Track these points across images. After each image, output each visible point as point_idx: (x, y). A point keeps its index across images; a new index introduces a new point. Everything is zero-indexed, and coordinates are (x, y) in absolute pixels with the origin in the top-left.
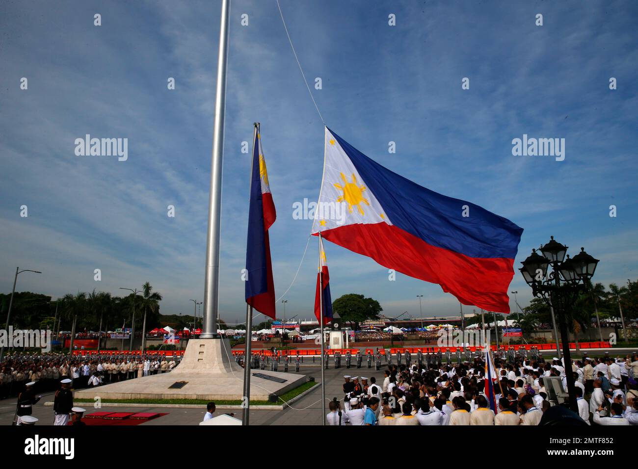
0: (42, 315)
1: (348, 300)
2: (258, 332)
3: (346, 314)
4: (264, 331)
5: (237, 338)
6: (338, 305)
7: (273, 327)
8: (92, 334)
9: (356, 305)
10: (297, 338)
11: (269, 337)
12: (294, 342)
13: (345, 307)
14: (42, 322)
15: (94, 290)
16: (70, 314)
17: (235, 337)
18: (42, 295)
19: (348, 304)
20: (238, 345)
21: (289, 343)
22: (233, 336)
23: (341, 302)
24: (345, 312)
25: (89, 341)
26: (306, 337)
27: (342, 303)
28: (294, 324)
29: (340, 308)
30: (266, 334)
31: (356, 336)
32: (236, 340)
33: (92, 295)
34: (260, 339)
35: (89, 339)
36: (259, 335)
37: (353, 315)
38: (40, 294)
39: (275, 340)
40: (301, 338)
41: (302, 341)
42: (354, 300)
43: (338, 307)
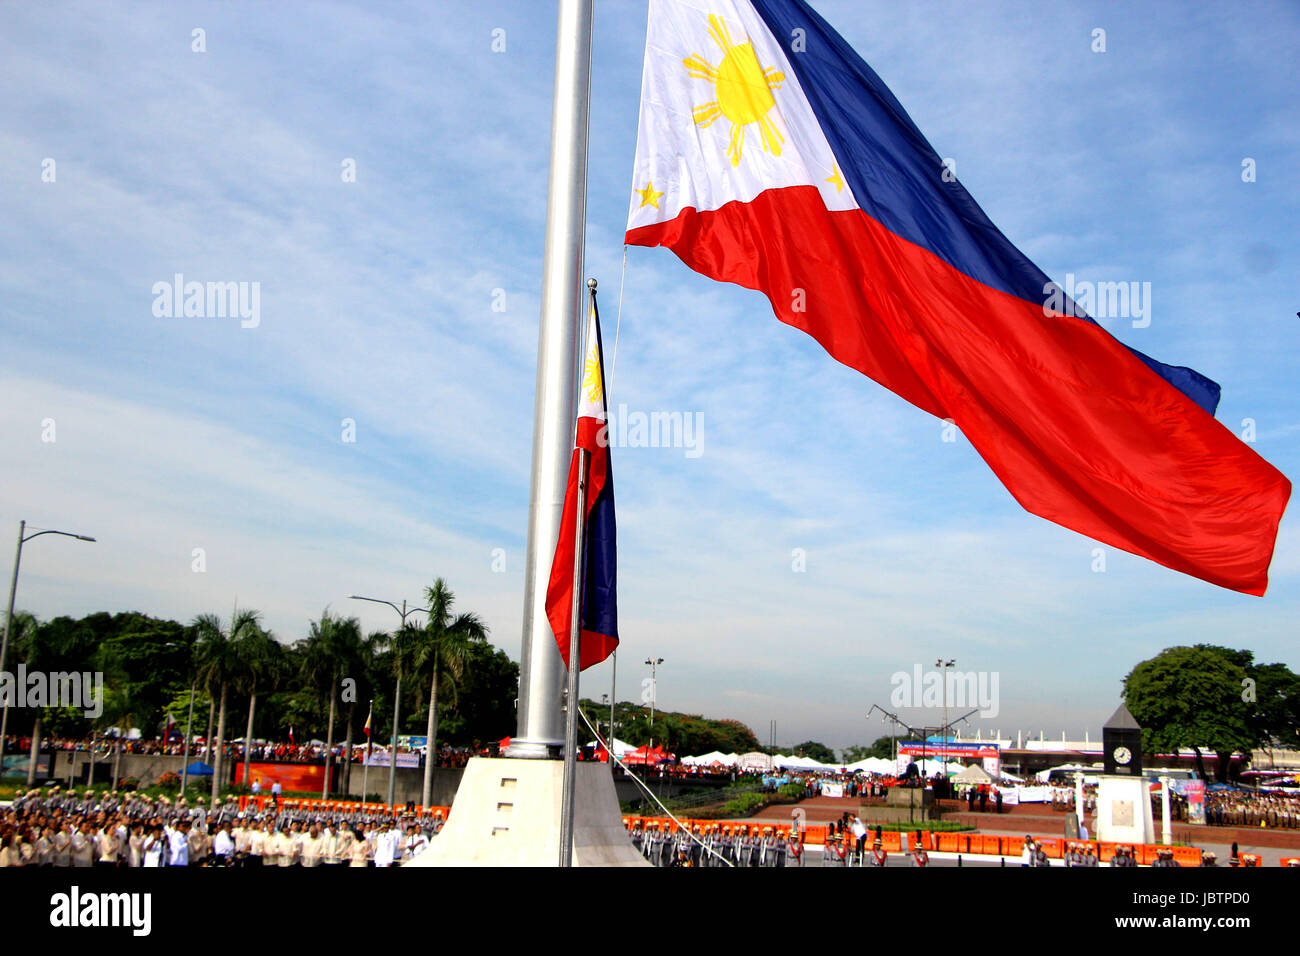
0: (172, 684)
1: (1185, 666)
2: (851, 768)
3: (1178, 718)
4: (871, 766)
5: (773, 783)
6: (1144, 685)
7: (904, 752)
8: (310, 751)
9: (1214, 686)
10: (985, 797)
11: (886, 784)
12: (972, 808)
13: (1173, 691)
14: (172, 705)
15: (326, 613)
16: (209, 677)
17: (765, 781)
18: (172, 622)
19: (1185, 682)
20: (771, 809)
21: (954, 809)
22: (760, 774)
23: (1156, 673)
24: (1176, 710)
25: (301, 769)
26: (1017, 794)
27: (1160, 678)
28: (979, 745)
29: (1151, 694)
30: (876, 776)
31: (1210, 800)
32: (771, 789)
33: (319, 626)
34: (853, 791)
35: (300, 764)
36: (850, 776)
37: (1205, 724)
38: (167, 620)
39: (904, 795)
40: (998, 795)
41: (1000, 807)
42: (1210, 669)
43: (1147, 690)
